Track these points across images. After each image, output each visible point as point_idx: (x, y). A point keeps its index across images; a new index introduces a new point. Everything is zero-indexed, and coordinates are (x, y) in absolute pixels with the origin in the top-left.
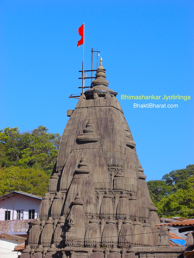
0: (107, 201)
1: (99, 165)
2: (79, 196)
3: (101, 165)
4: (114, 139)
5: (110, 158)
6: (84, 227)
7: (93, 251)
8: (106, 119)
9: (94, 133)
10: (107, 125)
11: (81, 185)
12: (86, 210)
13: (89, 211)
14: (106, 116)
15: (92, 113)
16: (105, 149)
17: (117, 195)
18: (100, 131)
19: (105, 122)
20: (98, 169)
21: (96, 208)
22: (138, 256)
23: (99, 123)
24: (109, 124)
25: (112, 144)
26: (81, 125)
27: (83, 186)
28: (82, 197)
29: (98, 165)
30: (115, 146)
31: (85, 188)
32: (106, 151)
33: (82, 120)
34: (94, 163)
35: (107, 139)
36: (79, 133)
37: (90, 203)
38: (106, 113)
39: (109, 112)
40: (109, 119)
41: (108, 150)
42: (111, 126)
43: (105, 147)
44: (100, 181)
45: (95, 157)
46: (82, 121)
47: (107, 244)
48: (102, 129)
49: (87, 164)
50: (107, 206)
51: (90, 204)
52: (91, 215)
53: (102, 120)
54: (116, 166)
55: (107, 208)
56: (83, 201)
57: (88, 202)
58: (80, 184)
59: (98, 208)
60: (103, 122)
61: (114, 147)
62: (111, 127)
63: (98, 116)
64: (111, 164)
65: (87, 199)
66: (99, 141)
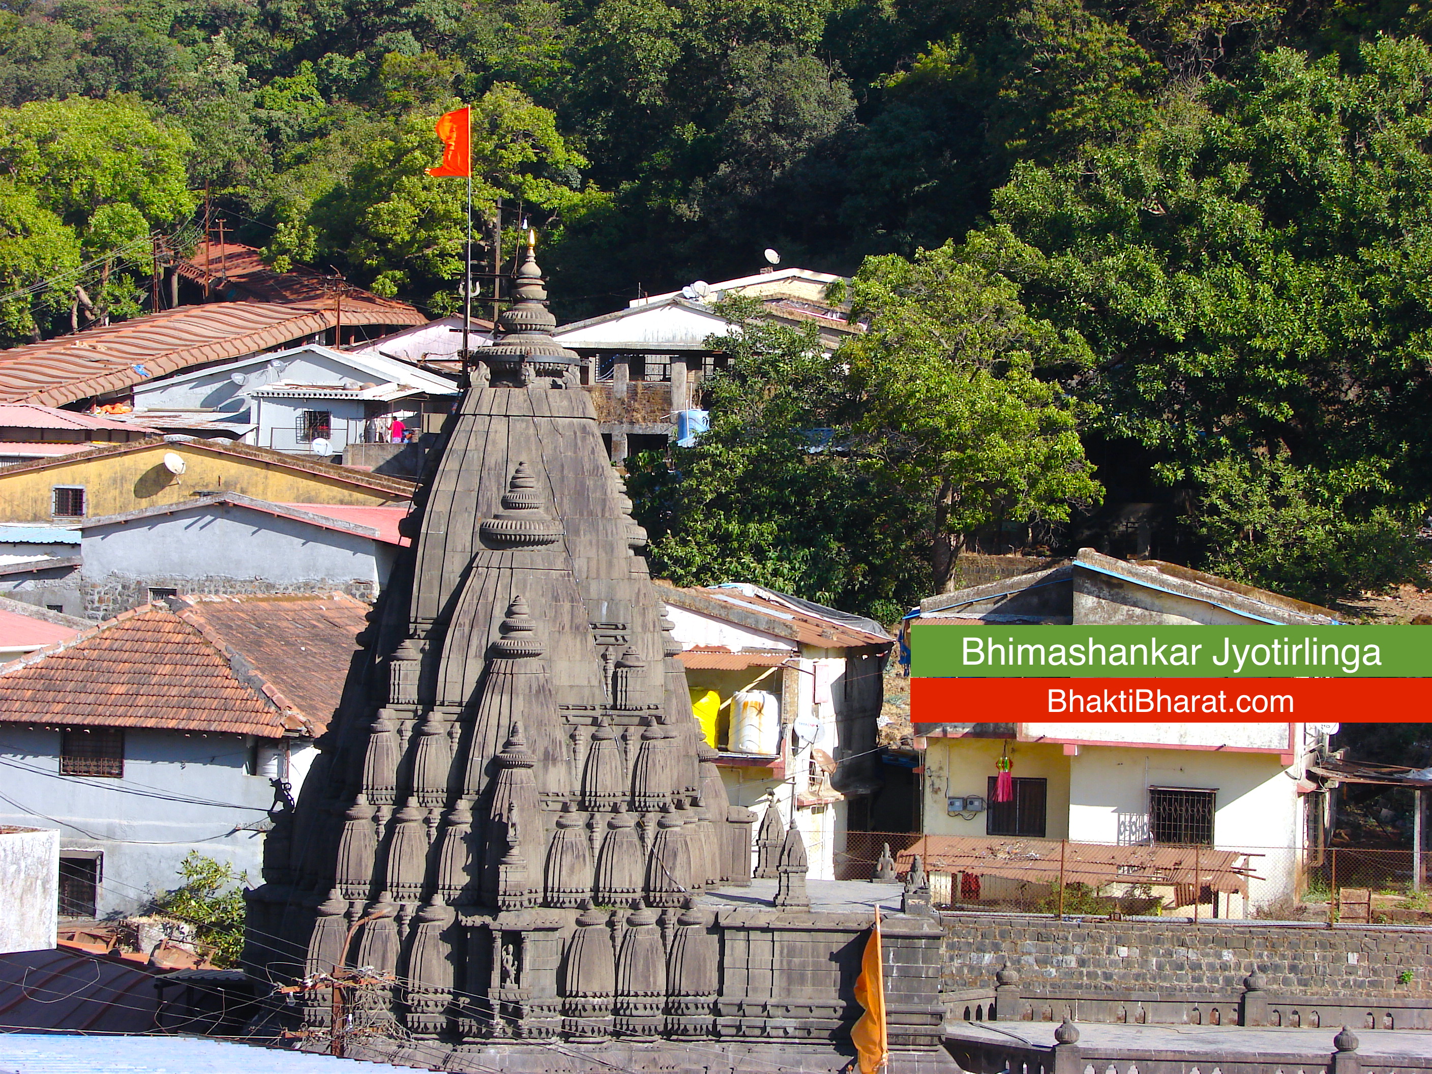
0: (606, 751)
1: (571, 627)
2: (520, 738)
3: (577, 628)
4: (610, 538)
5: (599, 602)
6: (542, 841)
7: (579, 923)
8: (578, 464)
9: (541, 510)
10: (583, 484)
11: (521, 697)
12: (544, 784)
13: (553, 788)
14: (575, 452)
15: (528, 439)
16: (580, 571)
17: (632, 729)
18: (561, 504)
19: (577, 474)
20: (570, 641)
21: (570, 773)
22: (716, 937)
23: (555, 476)
24: (590, 483)
25: (603, 555)
26: (493, 480)
27: (530, 702)
28: (527, 739)
29: (567, 627)
30: (615, 561)
31: (537, 709)
32: (584, 576)
33: (493, 462)
34: (554, 621)
35: (588, 537)
36: (489, 506)
37: (554, 760)
38: (576, 444)
39: (584, 439)
40: (587, 466)
41: (593, 574)
42: (595, 491)
43: (580, 563)
44: (577, 682)
45: (556, 599)
46: (493, 465)
47: (617, 897)
48: (566, 501)
49: (533, 624)
50: (608, 767)
51: (554, 764)
52: (561, 798)
53: (562, 466)
54: (617, 628)
55: (608, 776)
56: (534, 752)
57: (549, 758)
58: (518, 695)
59: (574, 772)
60: (570, 475)
61: (610, 564)
62: (598, 495)
63: (548, 451)
64: (604, 621)
65: (546, 748)
66: (561, 541)
